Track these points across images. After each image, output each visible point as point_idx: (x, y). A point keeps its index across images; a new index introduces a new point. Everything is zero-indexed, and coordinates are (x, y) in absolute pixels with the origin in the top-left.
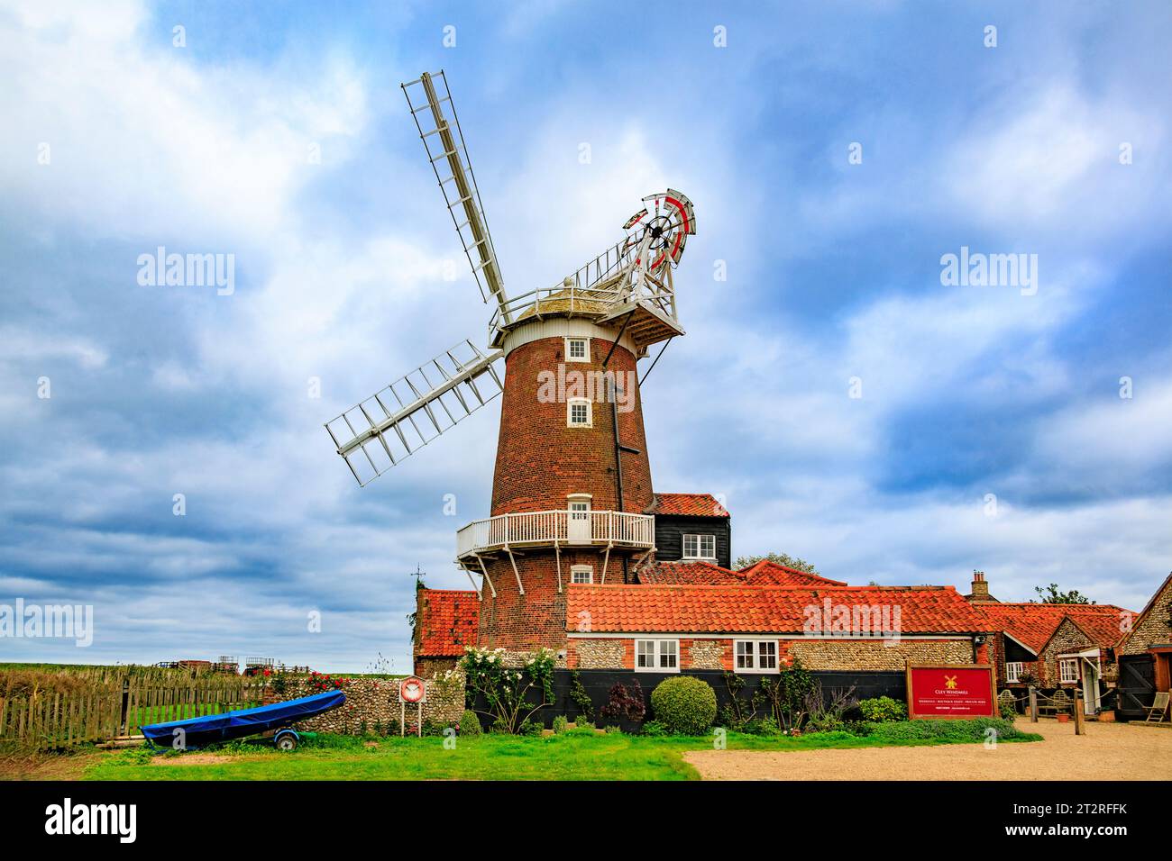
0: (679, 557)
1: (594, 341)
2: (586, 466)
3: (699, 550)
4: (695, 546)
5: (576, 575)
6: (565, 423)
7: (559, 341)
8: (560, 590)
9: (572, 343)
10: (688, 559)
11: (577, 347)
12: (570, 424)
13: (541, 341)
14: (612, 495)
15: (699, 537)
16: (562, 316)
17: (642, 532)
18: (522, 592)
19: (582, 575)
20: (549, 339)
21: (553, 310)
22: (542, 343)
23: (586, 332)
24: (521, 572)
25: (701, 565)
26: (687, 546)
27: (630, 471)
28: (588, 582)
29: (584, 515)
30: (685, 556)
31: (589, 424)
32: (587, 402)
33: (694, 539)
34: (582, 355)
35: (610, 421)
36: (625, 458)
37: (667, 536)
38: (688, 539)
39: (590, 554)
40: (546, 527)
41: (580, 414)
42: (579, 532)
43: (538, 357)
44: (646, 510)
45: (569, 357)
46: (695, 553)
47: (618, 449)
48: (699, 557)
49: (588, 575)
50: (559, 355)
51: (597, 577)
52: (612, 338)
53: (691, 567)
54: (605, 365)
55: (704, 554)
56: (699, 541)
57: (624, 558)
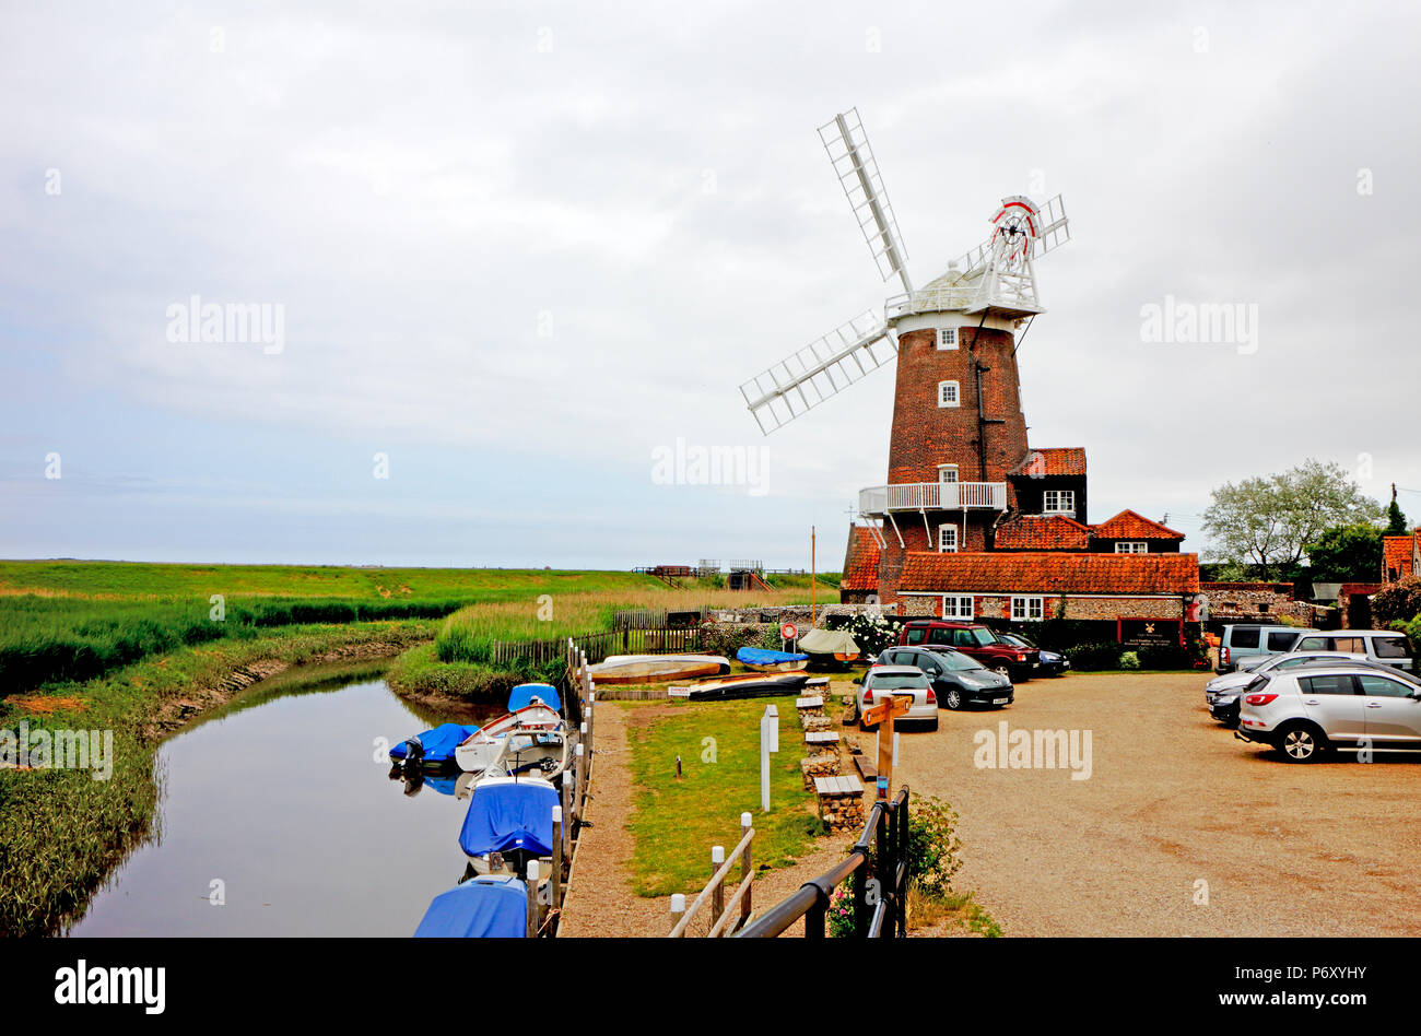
0: (1039, 511)
1: (963, 330)
2: (954, 440)
3: (1059, 504)
4: (1055, 501)
5: (944, 532)
6: (936, 404)
7: (932, 333)
8: (930, 545)
9: (944, 333)
10: (1048, 513)
11: (948, 336)
12: (942, 404)
13: (919, 332)
14: (976, 463)
15: (1059, 493)
16: (934, 312)
17: (999, 496)
18: (903, 546)
19: (948, 532)
20: (925, 330)
21: (927, 307)
22: (920, 333)
23: (954, 322)
25: (1058, 519)
26: (1049, 501)
27: (995, 440)
28: (953, 538)
29: (954, 481)
30: (1046, 511)
31: (957, 403)
32: (956, 384)
33: (1055, 495)
34: (953, 342)
35: (974, 402)
36: (990, 429)
37: (1028, 493)
38: (1048, 495)
39: (953, 516)
40: (917, 496)
41: (949, 395)
42: (950, 495)
43: (917, 344)
44: (1010, 473)
45: (941, 346)
46: (1055, 508)
47: (982, 423)
48: (1059, 511)
49: (953, 532)
50: (933, 344)
51: (960, 535)
52: (976, 324)
53: (1046, 522)
54: (972, 349)
55: (1063, 508)
56: (1059, 498)
57: (984, 517)
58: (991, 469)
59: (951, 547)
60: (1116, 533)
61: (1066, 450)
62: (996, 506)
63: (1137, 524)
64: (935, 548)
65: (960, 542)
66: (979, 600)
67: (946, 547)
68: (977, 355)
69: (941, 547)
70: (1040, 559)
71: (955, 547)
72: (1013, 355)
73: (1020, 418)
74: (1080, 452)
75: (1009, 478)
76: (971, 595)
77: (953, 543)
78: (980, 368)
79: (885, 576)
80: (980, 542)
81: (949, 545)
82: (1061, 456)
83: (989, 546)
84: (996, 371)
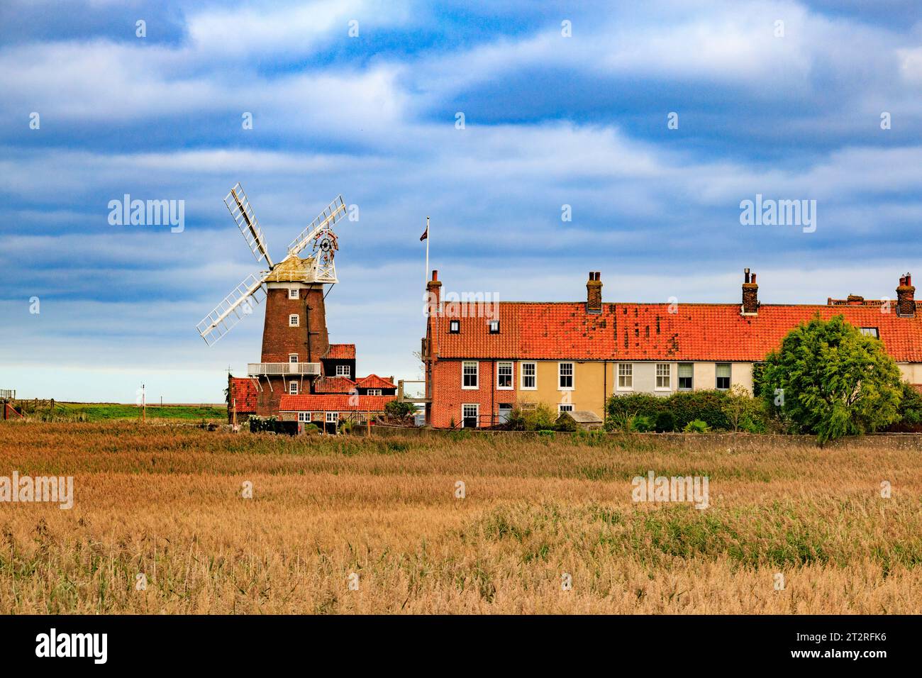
0: (335, 375)
1: (301, 290)
2: (296, 342)
3: (343, 372)
4: (341, 370)
5: (292, 385)
6: (288, 325)
7: (287, 291)
8: (285, 391)
9: (292, 291)
10: (338, 376)
11: (294, 293)
12: (291, 325)
13: (280, 289)
14: (306, 353)
15: (343, 367)
16: (288, 282)
17: (317, 368)
18: (272, 391)
19: (294, 385)
20: (283, 289)
21: (284, 278)
23: (298, 287)
24: (272, 383)
25: (343, 378)
26: (338, 370)
27: (315, 342)
28: (296, 387)
29: (296, 361)
31: (298, 325)
32: (297, 316)
33: (341, 367)
34: (296, 296)
35: (306, 323)
36: (312, 337)
37: (330, 367)
38: (338, 367)
39: (297, 377)
40: (280, 368)
41: (294, 321)
42: (294, 368)
43: (279, 296)
44: (322, 357)
45: (291, 297)
46: (341, 373)
47: (309, 334)
48: (343, 375)
49: (296, 385)
50: (287, 296)
51: (299, 386)
52: (308, 287)
53: (338, 380)
54: (305, 299)
55: (345, 373)
56: (343, 369)
57: (310, 378)
58: (313, 356)
59: (295, 391)
60: (368, 385)
61: (346, 346)
62: (315, 373)
63: (378, 381)
64: (287, 393)
65: (299, 389)
66: (313, 414)
67: (293, 391)
68: (307, 302)
69: (291, 391)
70: (337, 398)
71: (297, 391)
72: (323, 300)
73: (325, 330)
74: (352, 346)
75: (321, 360)
76: (310, 412)
78: (308, 308)
79: (262, 404)
80: (308, 389)
81: (294, 389)
82: (344, 348)
83: (313, 391)
84: (315, 309)
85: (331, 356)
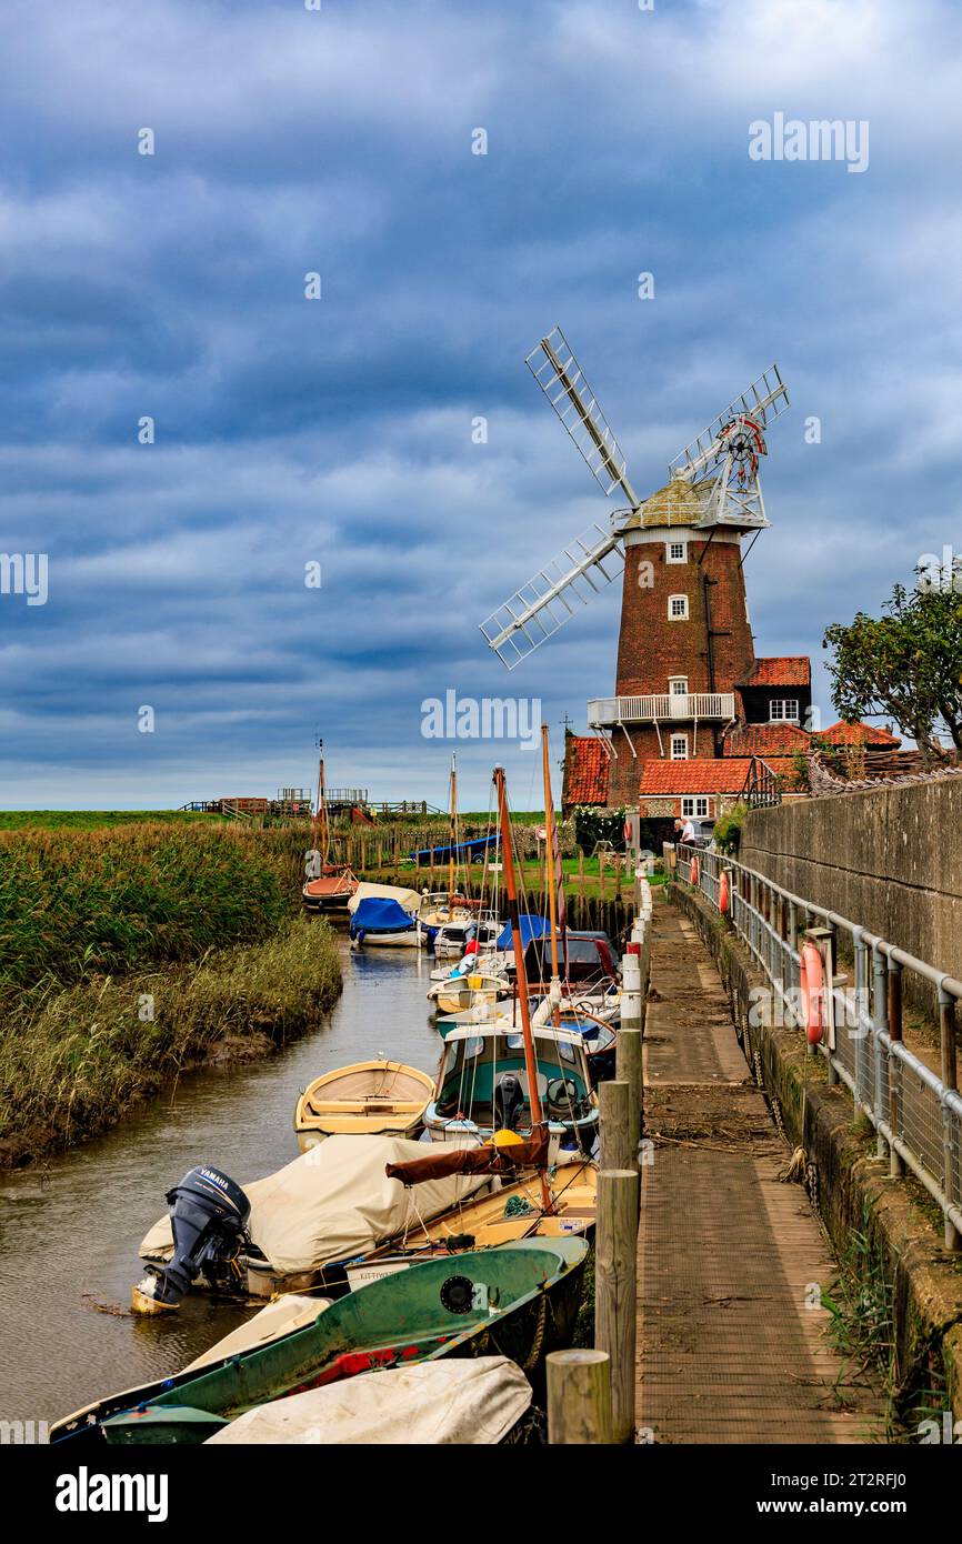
0: (766, 719)
1: (690, 544)
2: (683, 653)
3: (784, 713)
4: (780, 710)
5: (675, 742)
6: (666, 617)
7: (662, 546)
8: (662, 754)
9: (673, 547)
10: (774, 722)
11: (677, 551)
12: (671, 617)
13: (648, 545)
14: (705, 675)
15: (784, 702)
16: (664, 527)
17: (729, 706)
18: (635, 756)
19: (679, 741)
20: (653, 544)
21: (656, 522)
22: (650, 546)
23: (683, 537)
24: (634, 740)
25: (783, 727)
26: (774, 710)
27: (723, 651)
28: (684, 747)
29: (684, 692)
30: (772, 720)
31: (685, 616)
32: (684, 598)
33: (780, 704)
34: (681, 556)
35: (704, 612)
36: (717, 641)
37: (756, 702)
38: (774, 704)
39: (685, 725)
40: (648, 706)
41: (679, 608)
42: (680, 705)
43: (647, 558)
44: (738, 683)
45: (670, 560)
46: (780, 716)
47: (711, 635)
48: (784, 719)
49: (684, 741)
50: (662, 558)
51: (691, 743)
52: (705, 538)
53: (774, 729)
54: (700, 563)
55: (788, 716)
56: (784, 707)
57: (715, 725)
58: (719, 680)
59: (681, 755)
60: (837, 740)
61: (791, 660)
62: (724, 716)
63: (858, 731)
64: (667, 756)
65: (691, 750)
67: (678, 755)
68: (705, 568)
69: (673, 756)
71: (686, 755)
72: (740, 566)
73: (746, 629)
74: (804, 661)
75: (737, 688)
76: (706, 797)
77: (684, 752)
78: (707, 582)
79: (617, 785)
80: (710, 749)
81: (680, 753)
82: (786, 665)
83: (719, 753)
84: (723, 584)
85: (760, 681)
